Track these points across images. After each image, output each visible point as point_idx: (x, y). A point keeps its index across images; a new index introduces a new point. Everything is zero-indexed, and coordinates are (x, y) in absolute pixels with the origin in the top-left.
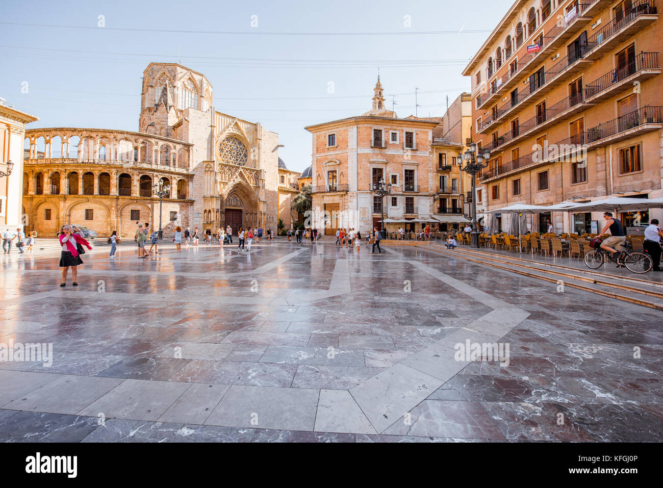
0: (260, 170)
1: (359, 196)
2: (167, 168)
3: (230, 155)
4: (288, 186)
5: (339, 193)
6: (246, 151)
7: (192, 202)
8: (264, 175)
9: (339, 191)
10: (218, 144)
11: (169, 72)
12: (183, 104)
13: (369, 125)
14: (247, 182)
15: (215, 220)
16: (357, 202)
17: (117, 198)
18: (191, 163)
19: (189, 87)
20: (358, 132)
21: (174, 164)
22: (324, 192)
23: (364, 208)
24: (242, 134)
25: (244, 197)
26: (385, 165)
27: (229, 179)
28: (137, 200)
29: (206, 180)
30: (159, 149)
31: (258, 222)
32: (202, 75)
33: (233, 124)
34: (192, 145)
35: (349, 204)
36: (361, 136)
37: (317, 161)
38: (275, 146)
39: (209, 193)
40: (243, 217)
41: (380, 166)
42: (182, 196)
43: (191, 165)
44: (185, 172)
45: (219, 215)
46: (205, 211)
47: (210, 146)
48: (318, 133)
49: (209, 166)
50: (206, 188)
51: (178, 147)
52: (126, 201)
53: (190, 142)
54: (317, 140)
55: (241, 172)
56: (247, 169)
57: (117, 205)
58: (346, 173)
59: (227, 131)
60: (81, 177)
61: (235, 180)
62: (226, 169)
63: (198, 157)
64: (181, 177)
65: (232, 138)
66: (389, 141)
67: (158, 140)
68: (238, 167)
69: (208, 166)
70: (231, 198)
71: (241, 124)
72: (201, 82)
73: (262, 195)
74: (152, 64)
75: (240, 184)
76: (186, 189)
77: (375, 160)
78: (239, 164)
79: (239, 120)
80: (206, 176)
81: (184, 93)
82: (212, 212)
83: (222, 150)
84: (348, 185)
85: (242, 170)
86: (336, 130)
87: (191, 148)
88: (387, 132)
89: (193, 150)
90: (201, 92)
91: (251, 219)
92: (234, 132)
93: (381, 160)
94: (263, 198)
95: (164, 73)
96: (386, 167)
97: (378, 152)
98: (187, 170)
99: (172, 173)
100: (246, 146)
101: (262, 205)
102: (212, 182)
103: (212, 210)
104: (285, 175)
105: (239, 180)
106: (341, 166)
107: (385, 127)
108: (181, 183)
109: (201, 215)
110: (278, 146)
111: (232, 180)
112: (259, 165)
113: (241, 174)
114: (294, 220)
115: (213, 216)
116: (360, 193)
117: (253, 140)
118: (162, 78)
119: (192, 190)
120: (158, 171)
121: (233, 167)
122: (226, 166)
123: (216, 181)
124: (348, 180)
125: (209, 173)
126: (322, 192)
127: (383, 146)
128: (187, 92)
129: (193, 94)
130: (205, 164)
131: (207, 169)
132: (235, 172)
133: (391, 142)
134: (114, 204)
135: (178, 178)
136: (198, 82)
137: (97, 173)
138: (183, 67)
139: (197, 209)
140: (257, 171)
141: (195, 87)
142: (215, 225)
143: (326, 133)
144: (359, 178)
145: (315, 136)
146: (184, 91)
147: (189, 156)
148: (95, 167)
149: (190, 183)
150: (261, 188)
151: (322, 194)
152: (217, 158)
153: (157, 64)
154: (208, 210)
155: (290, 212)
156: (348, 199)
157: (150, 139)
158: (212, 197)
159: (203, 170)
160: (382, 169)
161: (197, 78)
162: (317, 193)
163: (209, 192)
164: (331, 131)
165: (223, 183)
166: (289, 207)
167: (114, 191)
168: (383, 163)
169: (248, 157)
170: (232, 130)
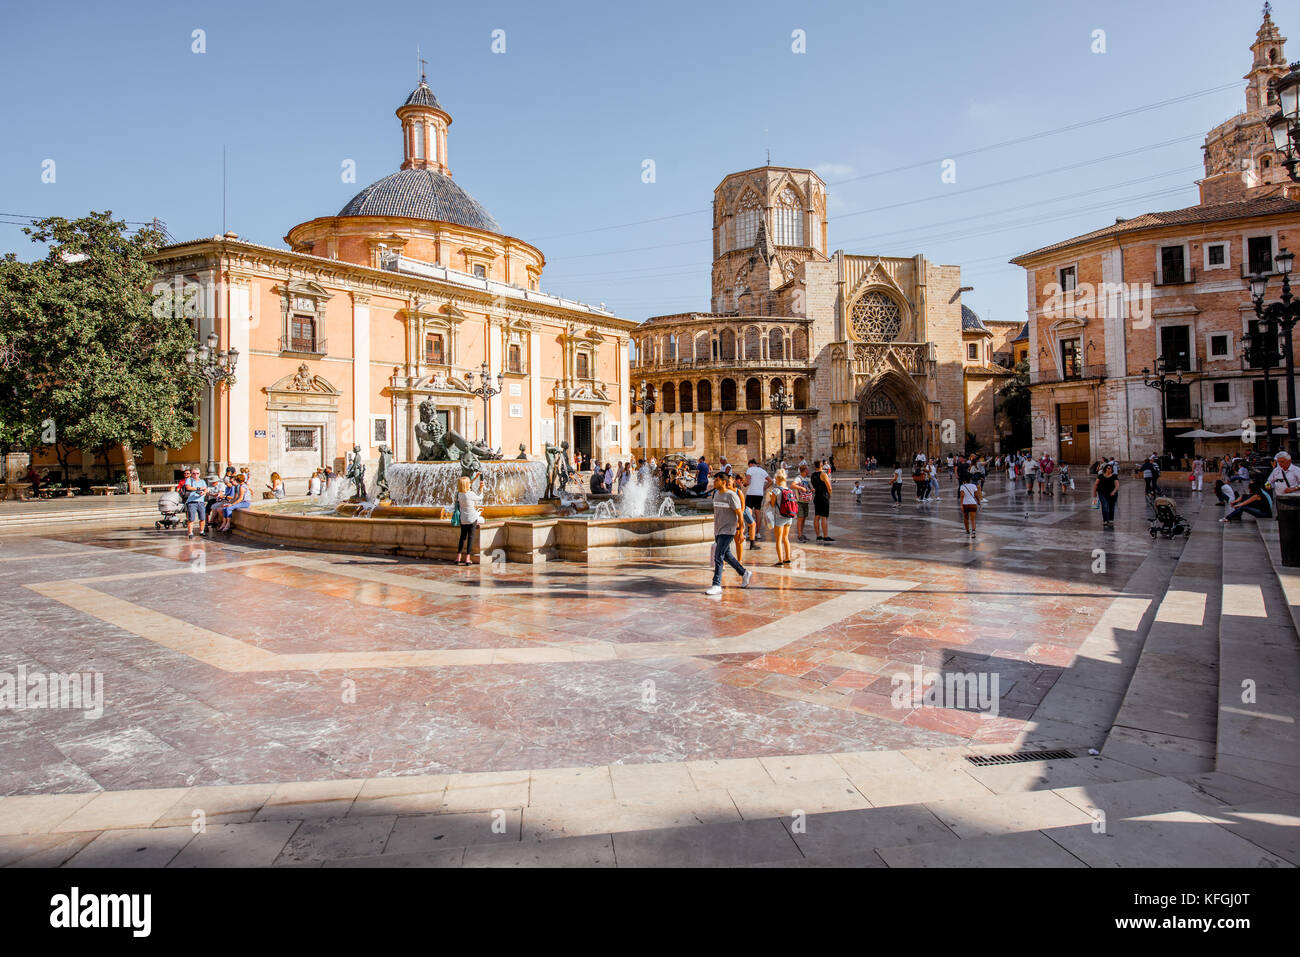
0: (927, 345)
1: (1129, 387)
2: (779, 364)
3: (870, 324)
4: (987, 363)
5: (1085, 383)
6: (898, 311)
7: (815, 413)
8: (934, 352)
9: (1085, 379)
10: (851, 308)
11: (756, 183)
12: (781, 233)
13: (1151, 242)
14: (902, 369)
15: (851, 440)
16: (1127, 398)
17: (721, 415)
18: (810, 350)
19: (788, 201)
20: (1124, 259)
21: (788, 357)
22: (1054, 383)
23: (1142, 410)
24: (891, 283)
25: (898, 396)
26: (1192, 318)
27: (871, 369)
28: (744, 415)
29: (834, 375)
30: (768, 337)
31: (925, 440)
32: (808, 172)
33: (873, 270)
34: (812, 321)
35: (1109, 402)
36: (1130, 265)
37: (1038, 323)
38: (954, 291)
39: (838, 397)
40: (897, 432)
41: (1179, 322)
42: (800, 403)
43: (811, 353)
44: (803, 366)
45: (857, 431)
46: (835, 426)
47: (837, 317)
48: (1039, 268)
49: (838, 351)
50: (834, 388)
51: (793, 327)
52: (730, 418)
53: (809, 317)
54: (1037, 281)
55: (891, 352)
56: (901, 347)
57: (721, 424)
58: (1100, 342)
59: (864, 284)
60: (677, 388)
61: (882, 368)
62: (865, 352)
63: (821, 338)
64: (799, 375)
65: (874, 293)
66: (1202, 265)
67: (766, 324)
68: (886, 346)
69: (836, 352)
70: (875, 400)
71: (886, 266)
72: (807, 184)
73: (931, 391)
74: (730, 177)
75: (889, 375)
76: (805, 394)
77: (1167, 310)
78: (887, 339)
79: (883, 259)
80: (834, 370)
81: (780, 214)
82: (846, 429)
83: (856, 318)
84: (1104, 366)
85: (892, 349)
86: (1075, 259)
87: (810, 326)
88: (1196, 247)
89: (814, 329)
90: (809, 204)
91: (912, 436)
92: (877, 283)
93: (1182, 309)
94: (933, 396)
95: (749, 188)
96: (1196, 322)
97: (1174, 294)
98: (806, 363)
99: (786, 370)
100: (896, 301)
101: (932, 409)
102: (843, 378)
103: (845, 424)
104: (978, 342)
105: (889, 367)
106: (1089, 330)
107: (1189, 238)
108: (798, 383)
109: (828, 434)
110: (960, 290)
111: (876, 369)
112: (923, 335)
113: (891, 358)
114: (1001, 434)
115: (848, 435)
116: (1132, 380)
117: (911, 289)
118: (745, 198)
119: (815, 394)
120: (767, 370)
121: (876, 346)
122: (864, 346)
123: (850, 376)
124: (1104, 356)
125: (839, 363)
126: (1050, 383)
127: (1188, 278)
128: (785, 210)
129: (795, 211)
130: (832, 349)
131: (835, 357)
132: (881, 354)
133: (1207, 267)
134: (717, 424)
135: (794, 376)
136: (802, 187)
137: (695, 382)
138: (776, 170)
139: (823, 424)
140: (920, 346)
141: (798, 195)
142: (851, 449)
143: (1054, 268)
144: (1128, 351)
145: (1034, 274)
146: (780, 210)
147: (808, 340)
148: (693, 374)
149: (812, 383)
150: (929, 377)
151: (1050, 386)
152: (851, 336)
153: (736, 175)
154: (838, 424)
155: (992, 417)
156: (1106, 394)
157: (755, 325)
158: (845, 403)
159: (829, 359)
160: (1187, 326)
161: (800, 179)
162: (1040, 384)
163: (839, 394)
164: (1066, 261)
165: (861, 376)
166: (990, 407)
167: (716, 405)
168: (1186, 314)
169: (903, 321)
170: (872, 281)
